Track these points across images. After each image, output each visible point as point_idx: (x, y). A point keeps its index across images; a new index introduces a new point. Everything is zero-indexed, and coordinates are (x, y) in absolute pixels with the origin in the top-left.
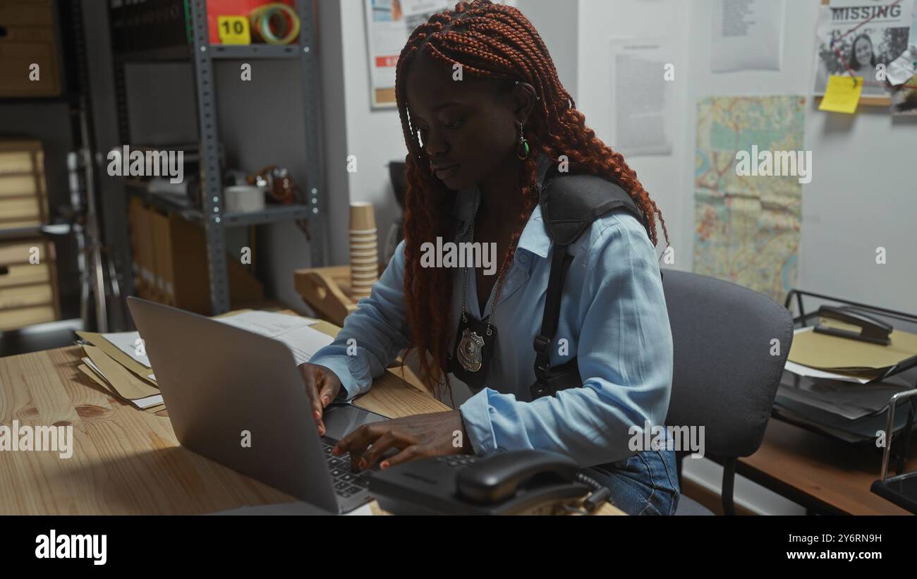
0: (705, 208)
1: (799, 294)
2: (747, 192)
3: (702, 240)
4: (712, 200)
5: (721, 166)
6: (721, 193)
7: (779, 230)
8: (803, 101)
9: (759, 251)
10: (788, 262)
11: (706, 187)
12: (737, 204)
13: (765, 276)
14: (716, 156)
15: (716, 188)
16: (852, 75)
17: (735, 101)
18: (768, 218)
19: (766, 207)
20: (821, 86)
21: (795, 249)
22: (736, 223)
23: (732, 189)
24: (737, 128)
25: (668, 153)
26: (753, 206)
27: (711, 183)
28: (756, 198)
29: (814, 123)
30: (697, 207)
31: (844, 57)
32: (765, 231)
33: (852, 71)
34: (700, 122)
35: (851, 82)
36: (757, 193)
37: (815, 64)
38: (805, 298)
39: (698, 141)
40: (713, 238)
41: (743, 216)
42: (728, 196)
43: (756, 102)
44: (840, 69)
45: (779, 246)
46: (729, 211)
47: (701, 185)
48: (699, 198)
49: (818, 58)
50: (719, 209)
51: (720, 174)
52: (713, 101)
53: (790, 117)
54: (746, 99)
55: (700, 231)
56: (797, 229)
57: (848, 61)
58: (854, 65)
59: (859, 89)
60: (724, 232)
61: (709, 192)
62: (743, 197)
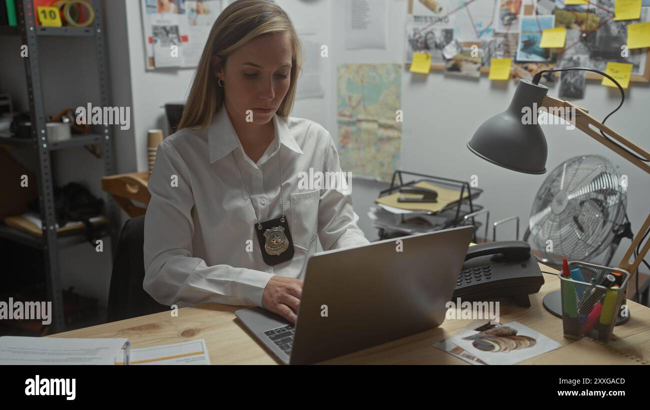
0: (344, 129)
1: (400, 172)
2: (370, 118)
3: (343, 147)
4: (349, 124)
5: (354, 103)
6: (354, 119)
7: (389, 139)
8: (400, 67)
9: (378, 151)
10: (395, 156)
11: (344, 116)
12: (364, 125)
13: (382, 165)
14: (350, 98)
15: (351, 116)
16: (426, 53)
17: (361, 66)
18: (382, 132)
19: (382, 126)
20: (410, 58)
21: (399, 149)
22: (364, 136)
23: (361, 117)
24: (362, 81)
25: (321, 97)
26: (374, 126)
27: (348, 113)
28: (375, 121)
29: (406, 78)
30: (339, 128)
31: (421, 43)
32: (381, 140)
33: (426, 51)
34: (340, 78)
35: (425, 56)
36: (376, 118)
37: (406, 46)
38: (403, 175)
39: (339, 90)
40: (350, 145)
41: (368, 132)
42: (359, 121)
43: (373, 67)
44: (420, 49)
45: (389, 148)
46: (359, 130)
47: (341, 115)
48: (341, 123)
49: (407, 43)
50: (353, 129)
51: (353, 108)
52: (347, 66)
53: (393, 76)
54: (367, 65)
55: (342, 141)
56: (399, 138)
57: (423, 45)
58: (426, 47)
59: (430, 60)
60: (356, 141)
61: (346, 119)
62: (368, 121)
